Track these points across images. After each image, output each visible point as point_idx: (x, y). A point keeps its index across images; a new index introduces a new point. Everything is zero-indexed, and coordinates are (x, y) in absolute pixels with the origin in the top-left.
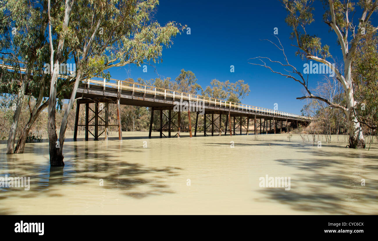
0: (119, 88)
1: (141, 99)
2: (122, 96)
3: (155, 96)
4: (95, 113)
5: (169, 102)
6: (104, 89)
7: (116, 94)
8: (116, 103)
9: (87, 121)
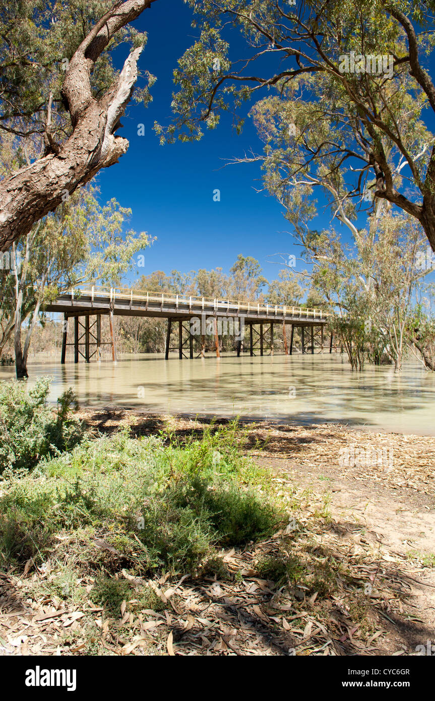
0: (111, 297)
1: (142, 308)
2: (117, 307)
3: (162, 305)
4: (86, 328)
5: (184, 310)
6: (93, 299)
7: (109, 305)
8: (110, 314)
9: (77, 340)
